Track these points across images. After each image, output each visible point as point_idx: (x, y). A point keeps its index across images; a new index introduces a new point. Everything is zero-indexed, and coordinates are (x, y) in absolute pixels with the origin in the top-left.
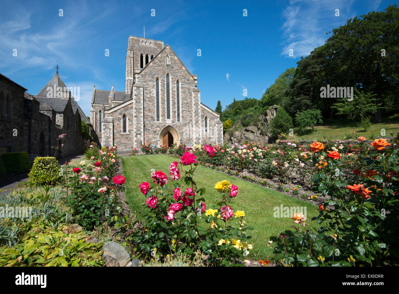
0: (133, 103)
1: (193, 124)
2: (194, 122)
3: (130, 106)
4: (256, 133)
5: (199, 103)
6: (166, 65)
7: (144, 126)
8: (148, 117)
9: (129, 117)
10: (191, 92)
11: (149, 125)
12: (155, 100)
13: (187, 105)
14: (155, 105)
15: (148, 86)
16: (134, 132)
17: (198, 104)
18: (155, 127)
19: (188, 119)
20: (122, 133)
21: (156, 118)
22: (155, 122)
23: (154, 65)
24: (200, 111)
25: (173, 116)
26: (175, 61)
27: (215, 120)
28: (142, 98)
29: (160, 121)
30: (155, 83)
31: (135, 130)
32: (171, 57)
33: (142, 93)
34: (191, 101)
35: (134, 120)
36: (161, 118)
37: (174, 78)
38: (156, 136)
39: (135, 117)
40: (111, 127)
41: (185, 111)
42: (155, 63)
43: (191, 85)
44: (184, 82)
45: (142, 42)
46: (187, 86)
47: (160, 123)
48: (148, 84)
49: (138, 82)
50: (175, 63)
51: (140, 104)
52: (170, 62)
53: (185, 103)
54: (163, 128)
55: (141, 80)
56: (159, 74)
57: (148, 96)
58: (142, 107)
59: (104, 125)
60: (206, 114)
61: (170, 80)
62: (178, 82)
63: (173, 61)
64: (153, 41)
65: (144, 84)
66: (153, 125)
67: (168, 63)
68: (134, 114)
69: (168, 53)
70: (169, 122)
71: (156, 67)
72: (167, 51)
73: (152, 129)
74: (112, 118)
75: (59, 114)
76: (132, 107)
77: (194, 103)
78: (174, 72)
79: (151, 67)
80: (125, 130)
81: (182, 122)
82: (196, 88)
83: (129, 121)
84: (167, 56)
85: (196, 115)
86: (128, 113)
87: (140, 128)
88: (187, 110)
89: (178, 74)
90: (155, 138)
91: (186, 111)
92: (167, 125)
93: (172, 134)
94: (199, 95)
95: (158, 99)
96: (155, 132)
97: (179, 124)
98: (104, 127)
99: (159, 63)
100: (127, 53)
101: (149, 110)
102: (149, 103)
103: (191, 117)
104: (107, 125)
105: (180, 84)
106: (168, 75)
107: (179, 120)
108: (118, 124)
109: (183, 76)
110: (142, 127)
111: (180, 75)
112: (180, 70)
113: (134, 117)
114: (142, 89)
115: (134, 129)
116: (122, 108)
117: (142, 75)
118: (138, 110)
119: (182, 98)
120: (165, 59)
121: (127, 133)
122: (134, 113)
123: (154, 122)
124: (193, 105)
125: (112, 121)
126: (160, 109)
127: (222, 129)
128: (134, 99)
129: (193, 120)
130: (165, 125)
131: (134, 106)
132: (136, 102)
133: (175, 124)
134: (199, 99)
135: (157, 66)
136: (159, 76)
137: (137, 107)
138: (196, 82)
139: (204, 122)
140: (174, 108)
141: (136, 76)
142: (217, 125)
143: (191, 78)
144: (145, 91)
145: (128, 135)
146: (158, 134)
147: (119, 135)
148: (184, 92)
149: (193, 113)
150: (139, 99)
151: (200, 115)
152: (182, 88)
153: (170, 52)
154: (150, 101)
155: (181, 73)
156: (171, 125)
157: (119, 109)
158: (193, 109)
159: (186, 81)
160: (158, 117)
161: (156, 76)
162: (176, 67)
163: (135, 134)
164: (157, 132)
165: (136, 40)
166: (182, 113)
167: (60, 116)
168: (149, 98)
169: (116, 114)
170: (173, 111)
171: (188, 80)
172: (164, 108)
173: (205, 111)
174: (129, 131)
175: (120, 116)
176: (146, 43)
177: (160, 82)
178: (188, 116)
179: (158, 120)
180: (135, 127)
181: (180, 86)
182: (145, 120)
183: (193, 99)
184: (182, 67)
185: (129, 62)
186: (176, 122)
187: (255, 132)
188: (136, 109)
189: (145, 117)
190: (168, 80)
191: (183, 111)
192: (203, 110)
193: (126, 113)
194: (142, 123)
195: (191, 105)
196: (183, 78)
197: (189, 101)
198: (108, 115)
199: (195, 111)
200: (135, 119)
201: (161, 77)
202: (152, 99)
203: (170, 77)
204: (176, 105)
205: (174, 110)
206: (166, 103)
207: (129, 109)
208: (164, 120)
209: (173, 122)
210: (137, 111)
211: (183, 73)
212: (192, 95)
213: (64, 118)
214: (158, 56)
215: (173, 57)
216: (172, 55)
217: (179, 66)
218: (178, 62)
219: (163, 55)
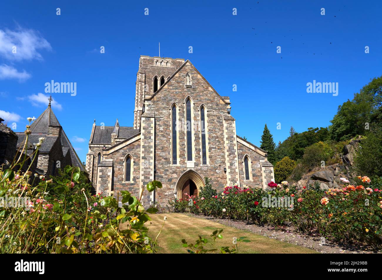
0: (140, 139)
1: (227, 168)
2: (228, 164)
3: (136, 144)
4: (333, 182)
5: (235, 136)
6: (185, 87)
7: (155, 172)
8: (161, 158)
9: (134, 159)
10: (221, 121)
11: (162, 170)
12: (171, 134)
13: (217, 140)
14: (171, 141)
15: (161, 116)
16: (140, 180)
17: (233, 137)
18: (171, 173)
19: (219, 160)
20: (123, 182)
21: (171, 160)
22: (171, 165)
23: (170, 88)
24: (236, 148)
25: (196, 156)
26: (198, 80)
27: (261, 161)
28: (153, 132)
29: (178, 164)
30: (171, 111)
31: (142, 178)
32: (192, 75)
33: (153, 125)
34: (222, 134)
35: (141, 163)
36: (178, 159)
37: (197, 103)
38: (172, 186)
39: (143, 158)
40: (110, 174)
41: (213, 148)
42: (171, 85)
43: (222, 112)
44: (212, 107)
45: (156, 62)
46: (215, 113)
47: (178, 167)
48: (161, 113)
49: (148, 110)
50: (198, 83)
51: (149, 141)
52: (191, 83)
53: (213, 137)
54: (181, 175)
55: (152, 109)
56: (176, 99)
57: (161, 129)
58: (152, 144)
59: (101, 171)
60: (246, 152)
61: (192, 105)
62: (202, 108)
63: (196, 81)
64: (170, 60)
65: (156, 113)
66: (167, 170)
67: (188, 84)
68: (142, 155)
69: (189, 70)
70: (190, 165)
71: (173, 91)
72: (187, 68)
73: (166, 176)
74: (112, 160)
75: (44, 155)
76: (139, 145)
77: (226, 136)
78: (197, 96)
79: (165, 91)
80: (128, 178)
81: (209, 165)
82: (229, 115)
83: (134, 165)
85: (230, 155)
86: (133, 154)
87: (149, 174)
88: (217, 147)
89: (202, 97)
90: (170, 189)
91: (215, 148)
92: (188, 169)
93: (196, 184)
94: (234, 125)
95: (174, 132)
96: (170, 180)
97: (205, 168)
98: (101, 174)
99: (177, 85)
100: (138, 77)
101: (163, 148)
102: (162, 138)
103: (223, 157)
104: (105, 171)
105: (206, 110)
106: (188, 100)
107: (205, 163)
108: (119, 169)
109: (209, 100)
110: (152, 172)
111: (205, 99)
112: (205, 92)
113: (141, 158)
114: (153, 119)
115: (141, 175)
116: (127, 147)
117: (154, 102)
118: (147, 149)
119: (209, 130)
120: (185, 79)
121: (132, 181)
122: (141, 153)
123: (168, 165)
124: (225, 139)
125: (112, 165)
126: (178, 147)
127: (273, 175)
128: (142, 134)
129: (226, 162)
130: (185, 169)
131: (142, 144)
132: (145, 138)
133: (199, 168)
134: (235, 131)
135: (173, 89)
136: (177, 101)
137: (146, 145)
138: (229, 107)
139: (244, 164)
140: (197, 144)
141: (146, 103)
142: (263, 169)
143: (221, 102)
144: (157, 123)
145: (132, 184)
146: (175, 183)
147: (120, 184)
148: (211, 122)
149: (226, 151)
150: (149, 133)
151: (236, 154)
152: (208, 116)
153: (191, 70)
154: (164, 136)
155: (207, 95)
156: (193, 169)
157: (121, 149)
158: (225, 145)
159: (215, 106)
160: (175, 158)
161: (172, 102)
162: (200, 89)
163: (141, 184)
164: (173, 181)
165: (148, 60)
166: (209, 151)
167: (44, 158)
168: (162, 132)
169: (118, 155)
170: (196, 149)
171: (217, 105)
172: (184, 144)
173: (244, 148)
174: (134, 179)
175: (122, 158)
176: (161, 62)
177: (177, 109)
178: (218, 155)
179: (175, 162)
180: (142, 172)
181: (206, 113)
182: (156, 162)
183: (226, 131)
184: (207, 88)
185: (139, 88)
186: (201, 165)
187: (330, 180)
188: (144, 147)
189: (157, 158)
190: (189, 106)
191: (210, 149)
192: (241, 147)
193: (131, 153)
194: (152, 167)
195: (222, 139)
196: (209, 102)
197: (219, 134)
198: (106, 156)
199: (229, 148)
200: (142, 161)
201: (179, 103)
202: (166, 133)
203: (192, 103)
204: (201, 141)
205: (197, 147)
206: (186, 138)
207: (135, 147)
208: (184, 163)
209: (196, 165)
210: (145, 150)
211: (209, 95)
212: (223, 125)
213: (49, 161)
214: (175, 76)
215: (195, 76)
216: (193, 73)
217: (204, 86)
218: (202, 82)
219: (182, 74)
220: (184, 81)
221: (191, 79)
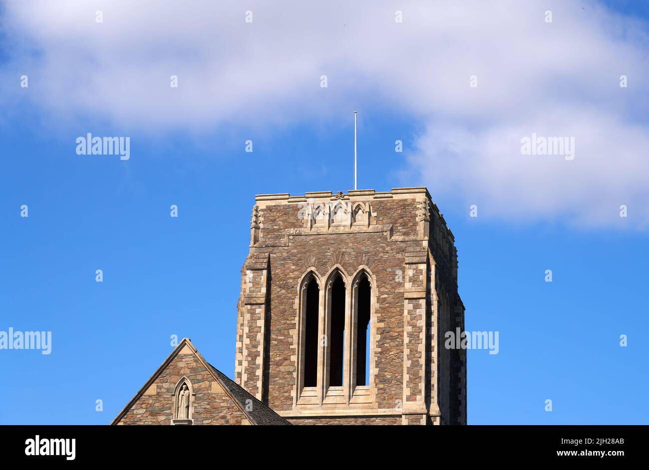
26: (211, 399)
32: (196, 386)
52: (191, 411)
63: (204, 404)
67: (182, 414)
69: (188, 371)
72: (181, 364)
84: (183, 386)
120: (174, 399)
153: (193, 369)
214: (147, 393)
215: (203, 386)
216: (199, 377)
217: (229, 417)
218: (222, 405)
219: (166, 385)
220: (170, 408)
221: (192, 399)
